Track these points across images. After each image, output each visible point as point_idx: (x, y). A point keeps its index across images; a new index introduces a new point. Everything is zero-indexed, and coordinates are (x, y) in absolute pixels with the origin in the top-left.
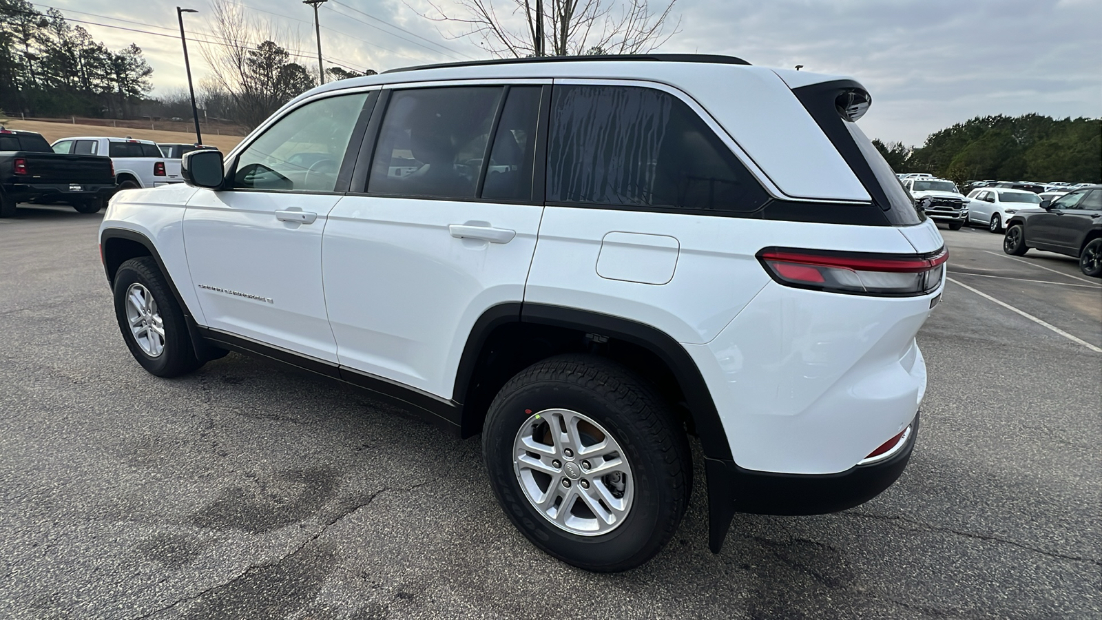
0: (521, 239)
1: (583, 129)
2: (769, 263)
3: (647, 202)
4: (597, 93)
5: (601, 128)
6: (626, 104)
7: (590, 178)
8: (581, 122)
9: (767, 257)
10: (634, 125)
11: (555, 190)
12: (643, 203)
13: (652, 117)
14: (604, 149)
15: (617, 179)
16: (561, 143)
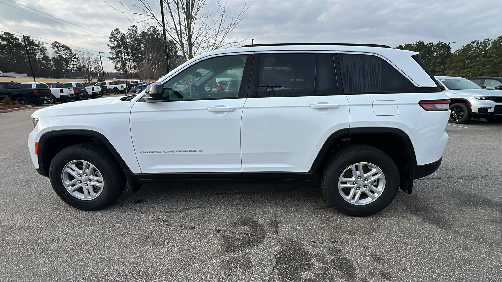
0: (343, 107)
1: (353, 68)
2: (421, 105)
3: (380, 91)
4: (354, 57)
5: (359, 68)
6: (366, 60)
7: (359, 85)
8: (351, 66)
9: (421, 103)
10: (370, 67)
11: (347, 89)
12: (379, 91)
13: (375, 64)
14: (362, 75)
15: (368, 84)
16: (346, 73)
